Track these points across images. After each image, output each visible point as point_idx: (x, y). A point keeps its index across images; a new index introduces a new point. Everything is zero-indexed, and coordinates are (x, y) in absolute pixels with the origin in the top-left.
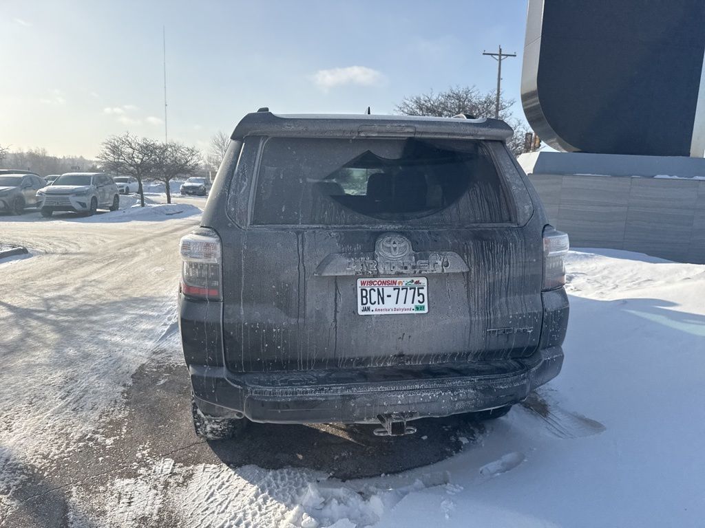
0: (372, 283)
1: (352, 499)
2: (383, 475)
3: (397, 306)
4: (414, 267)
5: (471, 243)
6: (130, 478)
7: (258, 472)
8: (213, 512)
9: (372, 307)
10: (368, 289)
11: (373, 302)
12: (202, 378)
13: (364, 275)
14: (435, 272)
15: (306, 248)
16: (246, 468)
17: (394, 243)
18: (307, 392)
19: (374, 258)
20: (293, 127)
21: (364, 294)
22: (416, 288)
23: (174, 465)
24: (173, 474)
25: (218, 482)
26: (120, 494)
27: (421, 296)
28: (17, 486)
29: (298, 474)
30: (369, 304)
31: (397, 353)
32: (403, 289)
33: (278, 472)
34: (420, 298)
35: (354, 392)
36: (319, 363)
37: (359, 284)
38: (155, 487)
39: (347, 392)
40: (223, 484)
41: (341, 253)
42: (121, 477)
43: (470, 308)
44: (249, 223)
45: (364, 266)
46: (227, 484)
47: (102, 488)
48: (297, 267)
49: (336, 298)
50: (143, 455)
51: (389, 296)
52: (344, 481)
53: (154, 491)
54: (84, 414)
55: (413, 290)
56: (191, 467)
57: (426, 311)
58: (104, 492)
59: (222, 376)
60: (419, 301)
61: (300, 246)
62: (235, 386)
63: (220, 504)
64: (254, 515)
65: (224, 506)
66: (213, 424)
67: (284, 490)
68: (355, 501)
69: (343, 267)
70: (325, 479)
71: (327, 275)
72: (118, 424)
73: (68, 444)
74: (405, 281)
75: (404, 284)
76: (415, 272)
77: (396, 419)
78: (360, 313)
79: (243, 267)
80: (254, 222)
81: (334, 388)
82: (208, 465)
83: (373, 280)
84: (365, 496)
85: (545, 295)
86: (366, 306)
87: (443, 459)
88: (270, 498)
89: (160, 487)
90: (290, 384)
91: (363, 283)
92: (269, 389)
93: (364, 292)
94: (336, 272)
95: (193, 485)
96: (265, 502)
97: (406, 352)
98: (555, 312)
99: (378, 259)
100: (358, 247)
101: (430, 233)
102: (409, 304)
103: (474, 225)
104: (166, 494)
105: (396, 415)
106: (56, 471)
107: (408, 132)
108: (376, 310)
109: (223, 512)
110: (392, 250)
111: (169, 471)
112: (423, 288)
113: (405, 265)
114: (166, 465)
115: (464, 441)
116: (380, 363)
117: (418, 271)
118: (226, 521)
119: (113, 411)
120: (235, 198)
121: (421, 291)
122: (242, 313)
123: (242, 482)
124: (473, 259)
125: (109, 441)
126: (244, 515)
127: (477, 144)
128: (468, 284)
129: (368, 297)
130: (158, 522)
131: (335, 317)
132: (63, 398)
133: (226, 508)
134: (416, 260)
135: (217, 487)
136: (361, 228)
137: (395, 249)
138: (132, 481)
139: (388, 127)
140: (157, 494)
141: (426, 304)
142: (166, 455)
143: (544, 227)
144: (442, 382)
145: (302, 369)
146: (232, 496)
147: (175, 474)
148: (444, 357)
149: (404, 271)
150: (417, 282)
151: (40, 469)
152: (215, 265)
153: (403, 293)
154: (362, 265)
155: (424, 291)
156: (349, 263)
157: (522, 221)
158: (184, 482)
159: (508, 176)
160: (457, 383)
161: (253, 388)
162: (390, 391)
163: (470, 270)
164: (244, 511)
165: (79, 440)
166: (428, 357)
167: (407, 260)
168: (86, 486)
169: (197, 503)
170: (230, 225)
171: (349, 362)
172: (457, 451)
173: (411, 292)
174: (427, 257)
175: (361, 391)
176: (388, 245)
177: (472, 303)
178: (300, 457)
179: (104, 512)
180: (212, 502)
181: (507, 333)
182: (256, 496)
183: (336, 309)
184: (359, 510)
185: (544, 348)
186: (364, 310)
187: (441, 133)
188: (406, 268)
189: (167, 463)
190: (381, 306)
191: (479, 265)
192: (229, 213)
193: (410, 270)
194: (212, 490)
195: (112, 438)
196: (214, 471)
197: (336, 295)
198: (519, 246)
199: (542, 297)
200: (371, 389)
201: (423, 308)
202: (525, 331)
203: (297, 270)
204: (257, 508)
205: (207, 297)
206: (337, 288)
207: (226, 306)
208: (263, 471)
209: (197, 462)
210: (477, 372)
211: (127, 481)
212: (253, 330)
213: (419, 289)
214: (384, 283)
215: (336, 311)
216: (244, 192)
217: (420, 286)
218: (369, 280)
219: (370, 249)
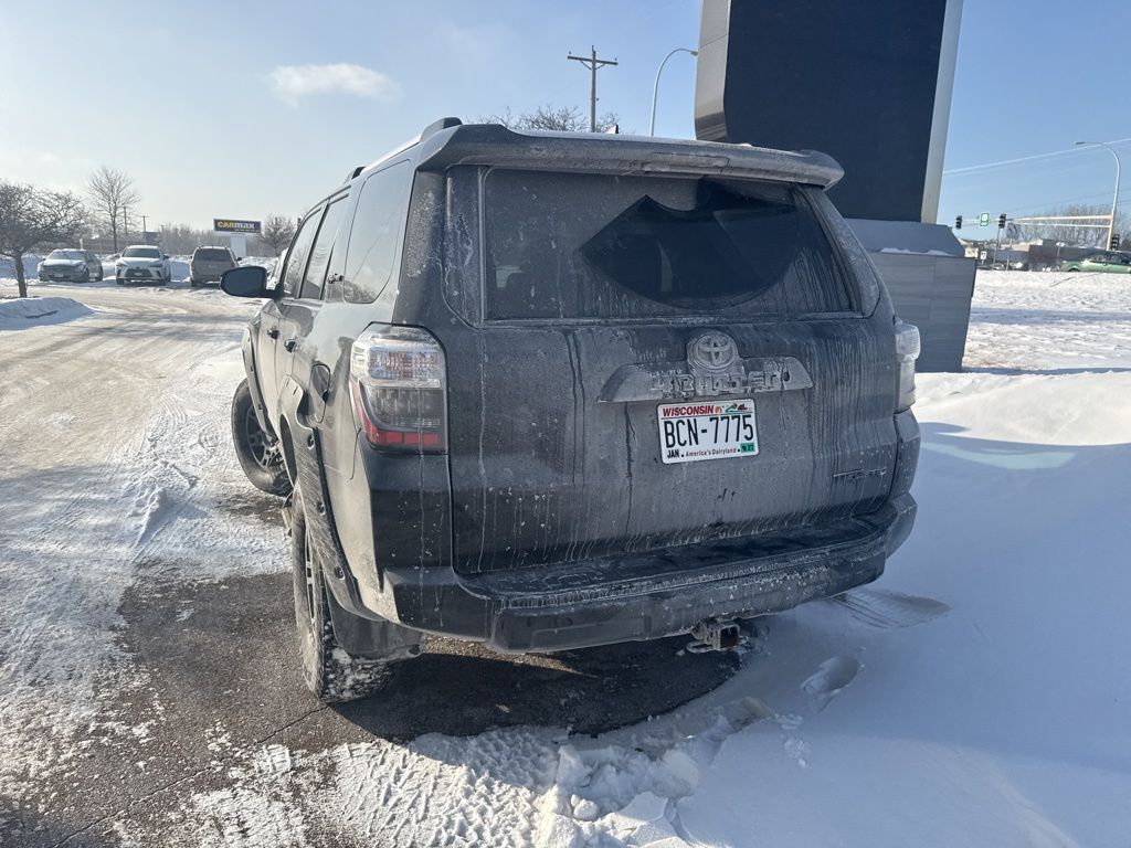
0: (678, 411)
1: (633, 761)
3: (717, 447)
4: (745, 383)
5: (813, 342)
6: (219, 789)
7: (447, 743)
8: (408, 821)
9: (683, 450)
10: (675, 421)
11: (682, 442)
12: (416, 588)
14: (772, 390)
15: (583, 356)
16: (424, 739)
17: (715, 345)
18: (597, 595)
19: (687, 370)
20: (544, 152)
21: (669, 430)
22: (740, 414)
23: (291, 755)
24: (297, 770)
25: (388, 770)
26: (215, 819)
27: (748, 428)
29: (518, 737)
30: (677, 446)
31: (714, 521)
32: (722, 419)
33: (482, 738)
34: (747, 432)
35: (666, 586)
37: (661, 414)
38: (277, 797)
39: (657, 589)
40: (399, 772)
41: (638, 364)
42: (201, 789)
43: (812, 444)
44: (483, 318)
45: (676, 384)
46: (407, 772)
47: (173, 816)
48: (571, 389)
49: (628, 439)
50: (222, 746)
51: (704, 431)
52: (595, 736)
53: (279, 805)
54: (59, 688)
55: (736, 420)
56: (325, 753)
57: (756, 451)
58: (182, 821)
59: (452, 583)
60: (746, 437)
61: (574, 354)
62: (478, 596)
63: (413, 806)
64: (483, 812)
65: (421, 808)
66: (359, 673)
67: (512, 766)
69: (643, 386)
70: (566, 737)
71: (621, 401)
72: (141, 698)
73: (57, 747)
74: (725, 405)
75: (724, 412)
76: (746, 390)
77: (725, 623)
78: (666, 460)
79: (483, 393)
80: (490, 316)
81: (636, 584)
82: (354, 746)
83: (680, 406)
84: (654, 755)
85: (900, 418)
86: (673, 448)
88: (497, 782)
89: (287, 795)
90: (567, 584)
91: (666, 412)
92: (537, 596)
93: (669, 426)
94: (635, 396)
95: (346, 782)
96: (491, 791)
97: (726, 519)
99: (695, 372)
100: (663, 353)
101: (755, 329)
102: (733, 444)
103: (810, 315)
104: (304, 806)
105: (724, 617)
106: (61, 801)
107: (717, 167)
108: (688, 453)
109: (424, 818)
110: (713, 354)
111: (288, 765)
112: (750, 416)
113: (734, 380)
114: (277, 756)
116: (684, 539)
117: (749, 388)
118: (439, 832)
119: (117, 676)
120: (458, 274)
121: (748, 421)
122: (483, 472)
123: (432, 765)
124: (817, 369)
125: (140, 731)
126: (466, 817)
127: (792, 189)
128: (810, 406)
129: (675, 434)
131: (629, 470)
133: (427, 810)
134: (747, 372)
135: (392, 779)
136: (657, 322)
137: (717, 354)
138: (227, 792)
140: (287, 809)
141: (755, 440)
142: (267, 740)
144: (785, 560)
145: (573, 560)
146: (427, 790)
147: (303, 769)
149: (732, 390)
150: (742, 407)
151: (23, 801)
152: (437, 392)
153: (722, 424)
154: (673, 382)
155: (751, 421)
156: (654, 380)
157: (868, 307)
158: (325, 781)
159: (842, 240)
160: (804, 558)
161: (509, 597)
162: (717, 581)
163: (814, 384)
164: (462, 810)
165: (78, 738)
166: (749, 525)
167: (734, 372)
168: (142, 818)
169: (368, 810)
170: (453, 320)
172: (737, 668)
173: (733, 423)
174: (761, 367)
175: (676, 585)
176: (708, 349)
177: (815, 436)
178: (505, 709)
180: (396, 805)
181: (856, 477)
182: (471, 781)
183: (629, 455)
184: (650, 776)
185: (896, 497)
186: (672, 455)
188: (734, 385)
189: (275, 753)
190: (694, 448)
191: (825, 377)
192: (450, 299)
193: (739, 389)
194: (385, 786)
195: (143, 725)
196: (371, 753)
197: (628, 433)
198: (870, 347)
199: (895, 422)
200: (690, 581)
201: (751, 447)
202: (877, 473)
203: (572, 395)
204: (482, 802)
205: (421, 448)
206: (628, 423)
207: (454, 462)
208: (455, 740)
209: (332, 745)
211: (216, 795)
212: (502, 499)
213: (744, 417)
214: (695, 410)
215: (630, 460)
216: (470, 263)
217: (745, 412)
218: (674, 406)
219: (680, 356)
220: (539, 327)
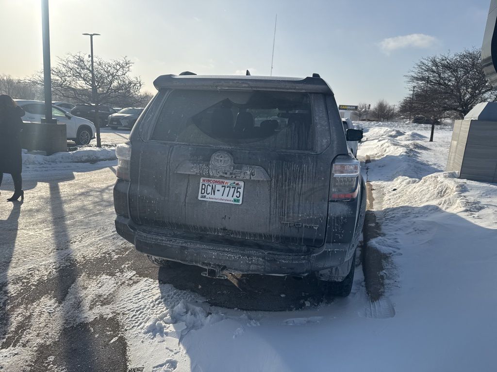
0: (209, 181)
2: (236, 309)
3: (223, 198)
4: (231, 174)
5: (275, 162)
6: (110, 276)
7: (170, 288)
8: (132, 302)
9: (207, 196)
10: (206, 185)
11: (208, 193)
12: (120, 222)
13: (202, 176)
14: (245, 178)
15: (172, 155)
16: (167, 285)
17: (221, 157)
18: (163, 240)
19: (207, 166)
21: (204, 187)
22: (236, 188)
23: (134, 275)
24: (130, 279)
25: (147, 288)
26: (100, 282)
27: (238, 193)
28: (63, 267)
29: (189, 295)
30: (205, 194)
32: (227, 187)
33: (180, 291)
35: (188, 245)
36: (179, 226)
37: (201, 181)
38: (117, 283)
39: (185, 245)
40: (148, 290)
41: (190, 160)
42: (107, 274)
43: (271, 205)
44: (148, 139)
46: (150, 291)
47: (94, 277)
49: (187, 188)
50: (125, 267)
51: (218, 191)
53: (115, 285)
54: (116, 241)
55: (234, 189)
56: (141, 278)
57: (240, 203)
58: (94, 279)
59: (125, 223)
60: (237, 196)
61: (170, 154)
62: (131, 230)
63: (138, 299)
64: (148, 308)
65: (139, 300)
67: (173, 301)
68: (201, 316)
69: (191, 169)
70: (201, 301)
71: (180, 173)
72: (127, 249)
73: (98, 254)
74: (230, 182)
75: (229, 184)
77: (212, 267)
78: (200, 198)
79: (140, 164)
80: (152, 138)
81: (178, 241)
82: (150, 279)
83: (210, 179)
84: (208, 314)
85: (331, 204)
86: (204, 195)
88: (163, 303)
89: (120, 283)
90: (158, 234)
91: (204, 181)
93: (204, 186)
94: (185, 172)
95: (134, 287)
96: (158, 304)
97: (228, 228)
98: (338, 218)
99: (210, 166)
100: (201, 158)
101: (249, 153)
102: (230, 198)
104: (119, 287)
106: (83, 265)
107: (245, 87)
108: (209, 198)
109: (136, 303)
111: (130, 277)
112: (240, 188)
113: (226, 172)
114: (130, 274)
115: (308, 304)
116: (215, 232)
117: (234, 176)
118: (134, 308)
120: (143, 124)
121: (239, 190)
122: (138, 189)
123: (157, 292)
124: (274, 173)
125: (116, 257)
126: (144, 308)
128: (270, 189)
129: (206, 189)
130: (105, 299)
131: (185, 199)
132: (113, 232)
133: (140, 301)
134: (234, 169)
135: (144, 291)
136: (209, 146)
137: (221, 161)
138: (110, 277)
139: (231, 83)
140: (115, 287)
141: (241, 198)
142: (134, 270)
143: (338, 155)
144: (244, 250)
145: (170, 228)
146: (147, 297)
147: (131, 279)
149: (225, 176)
150: (237, 184)
151: (77, 262)
152: (128, 161)
153: (227, 189)
154: (200, 169)
155: (241, 190)
156: (193, 167)
157: (319, 150)
158: (132, 284)
159: (317, 118)
160: (253, 252)
161: (138, 233)
162: (210, 249)
163: (272, 180)
164: (146, 306)
165: (104, 253)
167: (227, 169)
168: (89, 274)
169: (129, 295)
170: (138, 139)
171: (194, 228)
173: (232, 190)
174: (241, 168)
175: (192, 246)
176: (218, 158)
177: (272, 202)
179: (87, 288)
180: (136, 297)
181: (297, 226)
182: (157, 300)
183: (186, 194)
184: (201, 322)
186: (202, 197)
187: (266, 88)
188: (226, 174)
189: (132, 273)
190: (212, 196)
191: (278, 177)
192: (139, 132)
193: (229, 175)
194: (140, 292)
195: (119, 255)
196: (150, 283)
197: (188, 186)
198: (311, 168)
199: (328, 206)
200: (198, 245)
201: (238, 201)
202: (311, 228)
203: (166, 168)
204: (152, 306)
205: (124, 179)
206: (189, 182)
207: (132, 185)
208: (174, 288)
209: (146, 276)
210: (270, 249)
211: (108, 277)
212: (142, 200)
213: (237, 188)
214: (216, 182)
215: (186, 196)
216: (149, 121)
217: (238, 186)
218: (208, 179)
219: (207, 160)
220: (165, 144)
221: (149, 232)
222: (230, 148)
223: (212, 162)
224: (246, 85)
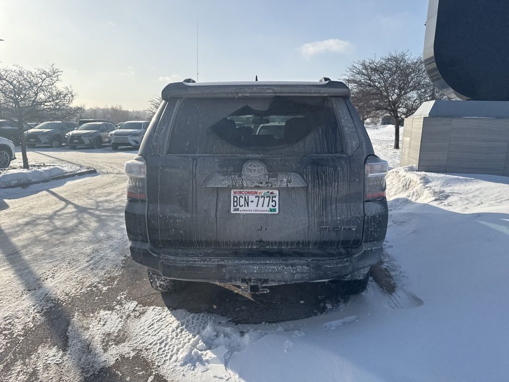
0: (241, 192)
1: (234, 335)
2: (264, 323)
3: (257, 209)
4: (267, 183)
5: (309, 167)
6: (109, 311)
7: (184, 313)
8: (149, 335)
9: (241, 209)
10: (238, 197)
11: (241, 205)
12: (136, 248)
13: (234, 187)
14: (281, 186)
15: (198, 168)
16: (180, 311)
17: (254, 166)
18: (195, 261)
19: (240, 176)
21: (235, 200)
22: (271, 197)
23: (137, 306)
24: (134, 310)
25: (159, 317)
26: (101, 319)
27: (274, 202)
28: (47, 309)
29: (209, 318)
30: (238, 207)
31: (258, 239)
32: (261, 197)
33: (197, 315)
34: (273, 204)
35: (225, 262)
36: (208, 244)
37: (232, 193)
38: (121, 317)
39: (221, 263)
40: (161, 319)
41: (219, 172)
42: (105, 309)
43: (308, 211)
44: (165, 153)
46: (164, 319)
47: (91, 315)
48: (191, 181)
49: (217, 203)
50: (121, 298)
51: (252, 202)
52: (237, 324)
53: (120, 319)
54: (96, 272)
55: (268, 198)
56: (146, 308)
57: (277, 212)
58: (92, 317)
59: (146, 248)
60: (272, 206)
61: (194, 168)
62: (154, 255)
63: (155, 331)
64: (172, 338)
65: (157, 332)
66: (160, 281)
67: (196, 326)
68: (236, 337)
69: (221, 181)
70: (224, 322)
71: (209, 186)
72: (113, 279)
73: (82, 288)
74: (263, 192)
75: (263, 194)
76: (268, 186)
77: (254, 282)
78: (232, 212)
79: (159, 181)
80: (168, 152)
81: (214, 260)
82: (156, 307)
83: (242, 190)
84: (242, 333)
85: (367, 204)
86: (237, 207)
87: (309, 317)
88: (185, 330)
89: (124, 317)
90: (187, 255)
91: (235, 193)
92: (173, 258)
93: (235, 198)
94: (216, 185)
95: (143, 318)
96: (181, 332)
97: (264, 239)
98: (374, 217)
99: (243, 177)
100: (231, 169)
101: (281, 160)
102: (265, 208)
103: (315, 155)
104: (126, 321)
105: (254, 280)
106: (70, 303)
107: (269, 93)
108: (243, 210)
109: (155, 335)
110: (253, 171)
111: (133, 308)
112: (275, 197)
113: (261, 181)
114: (132, 305)
115: (329, 306)
116: (248, 245)
117: (270, 185)
118: (155, 341)
119: (113, 271)
120: (157, 137)
121: (274, 199)
122: (159, 209)
123: (173, 318)
124: (310, 178)
125: (105, 288)
126: (167, 339)
127: (324, 99)
128: (307, 195)
129: (238, 202)
130: (116, 337)
131: (216, 214)
132: (87, 262)
133: (158, 332)
134: (269, 178)
135: (156, 321)
136: (236, 156)
137: (255, 170)
138: (110, 312)
139: (255, 89)
140: (121, 321)
141: (277, 207)
142: (134, 300)
143: (368, 156)
144: (286, 260)
145: (198, 247)
146: (163, 327)
147: (136, 311)
148: (292, 244)
149: (261, 185)
150: (272, 193)
151: (62, 301)
152: (143, 179)
153: (261, 200)
154: (232, 181)
155: (277, 199)
156: (224, 179)
157: (349, 152)
158: (139, 316)
159: (343, 121)
160: (296, 261)
161: (164, 257)
162: (250, 264)
163: (308, 185)
164: (168, 336)
165: (89, 287)
166: (280, 243)
167: (262, 178)
168: (83, 313)
169: (142, 328)
170: (153, 154)
171: (226, 244)
173: (267, 200)
174: (276, 176)
175: (230, 263)
176: (250, 168)
177: (310, 208)
178: (215, 307)
179: (88, 328)
180: (151, 329)
181: (336, 229)
182: (177, 328)
183: (217, 209)
184: (237, 342)
185: (366, 242)
186: (235, 210)
187: (293, 93)
188: (261, 183)
189: (133, 304)
190: (246, 208)
191: (315, 183)
192: (153, 146)
193: (264, 185)
194: (153, 322)
195: (107, 287)
196: (159, 311)
197: (217, 199)
198: (345, 170)
199: (364, 206)
200: (236, 262)
201: (275, 210)
202: (350, 229)
203: (192, 183)
204: (175, 335)
205: (139, 199)
206: (218, 195)
207: (150, 205)
208: (188, 313)
209: (150, 304)
210: (313, 255)
211: (107, 312)
212: (165, 220)
213: (272, 197)
214: (249, 193)
215: (217, 210)
216: (163, 133)
217: (273, 195)
218: (239, 190)
219: (238, 170)
220: (185, 157)
221: (177, 255)
222: (260, 156)
223: (245, 172)
224: (271, 91)
